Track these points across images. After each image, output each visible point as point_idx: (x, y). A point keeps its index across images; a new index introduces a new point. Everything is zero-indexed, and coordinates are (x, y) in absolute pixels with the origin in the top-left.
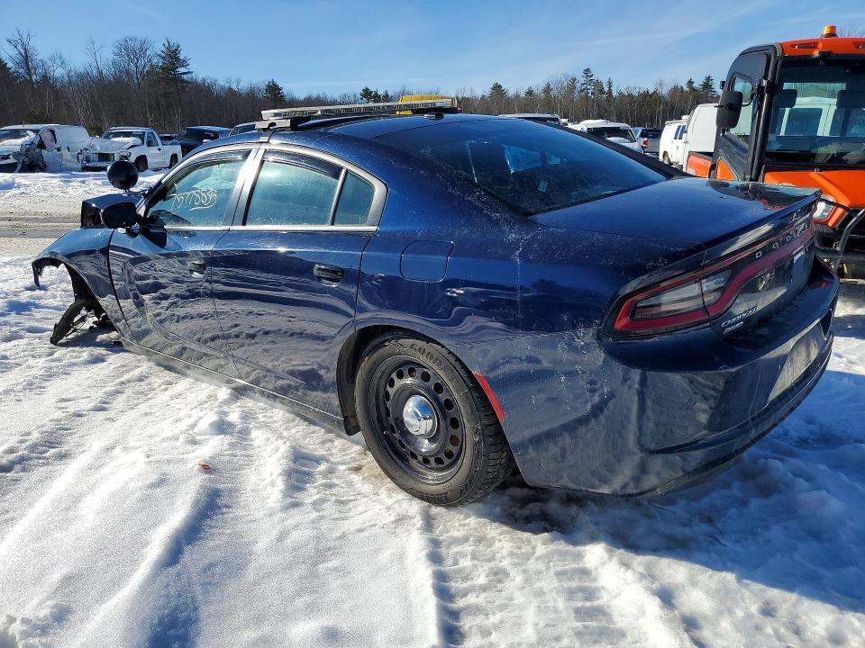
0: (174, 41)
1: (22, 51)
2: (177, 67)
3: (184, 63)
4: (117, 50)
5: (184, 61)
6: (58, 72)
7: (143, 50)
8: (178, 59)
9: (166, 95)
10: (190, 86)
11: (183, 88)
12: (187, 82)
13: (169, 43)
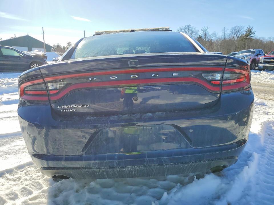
0: (251, 26)
1: (205, 33)
2: (250, 34)
3: (253, 33)
4: (231, 31)
5: (253, 32)
6: (213, 38)
7: (240, 30)
8: (251, 32)
9: (245, 44)
10: (254, 40)
11: (251, 41)
12: (253, 39)
13: (249, 27)
